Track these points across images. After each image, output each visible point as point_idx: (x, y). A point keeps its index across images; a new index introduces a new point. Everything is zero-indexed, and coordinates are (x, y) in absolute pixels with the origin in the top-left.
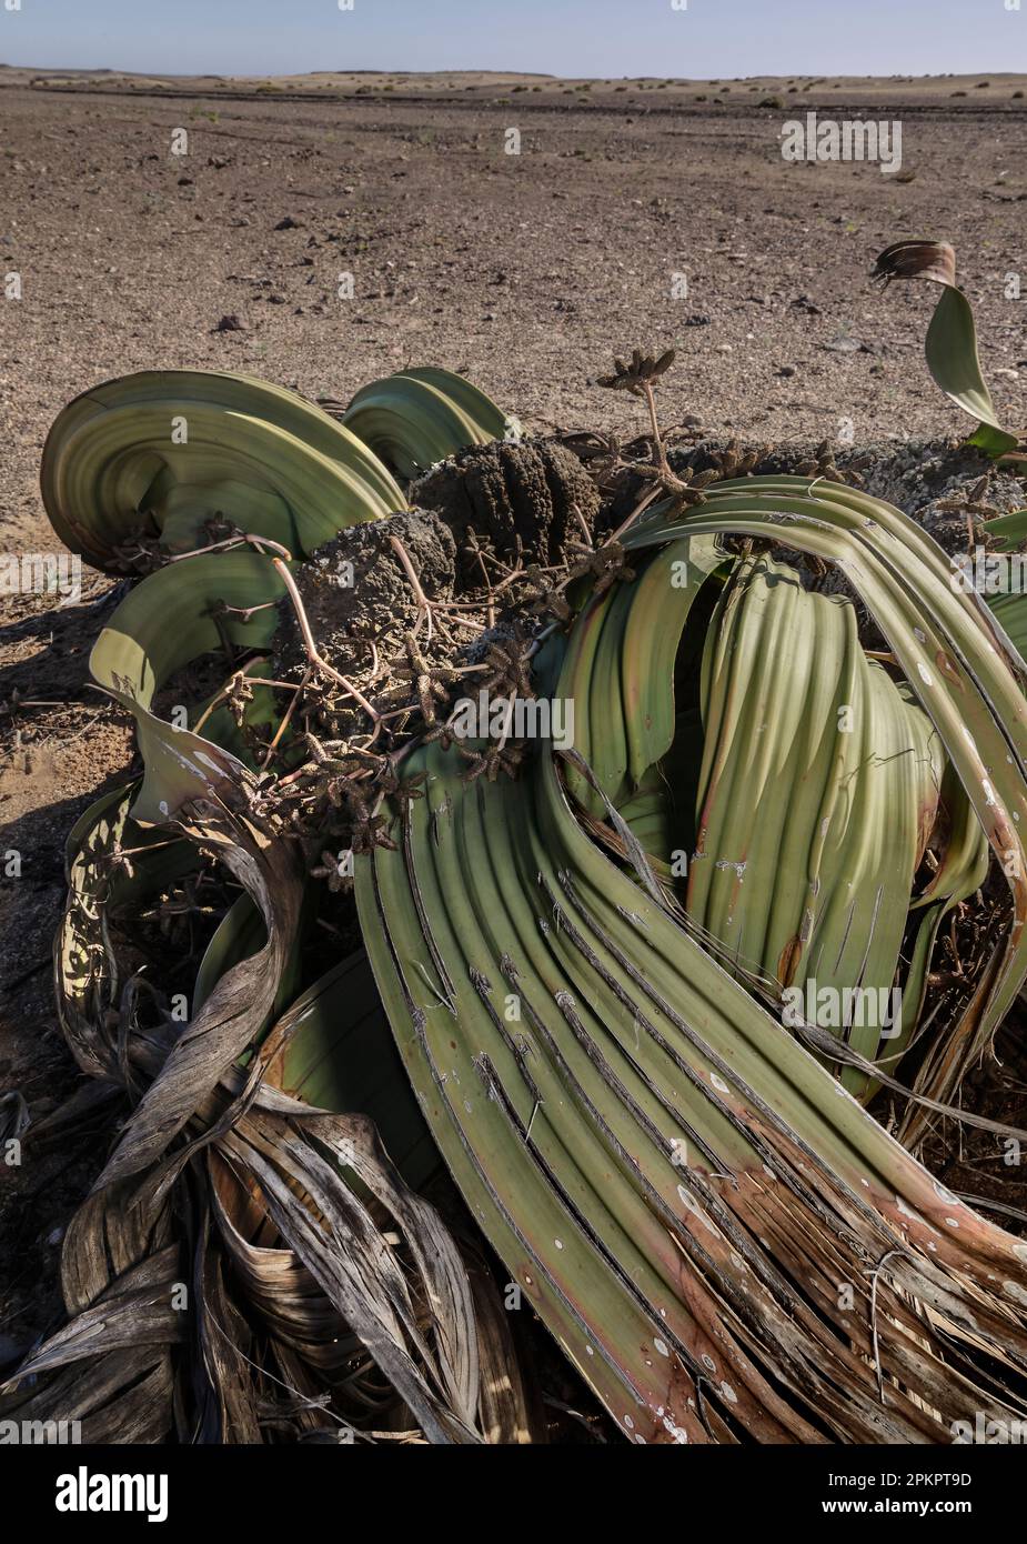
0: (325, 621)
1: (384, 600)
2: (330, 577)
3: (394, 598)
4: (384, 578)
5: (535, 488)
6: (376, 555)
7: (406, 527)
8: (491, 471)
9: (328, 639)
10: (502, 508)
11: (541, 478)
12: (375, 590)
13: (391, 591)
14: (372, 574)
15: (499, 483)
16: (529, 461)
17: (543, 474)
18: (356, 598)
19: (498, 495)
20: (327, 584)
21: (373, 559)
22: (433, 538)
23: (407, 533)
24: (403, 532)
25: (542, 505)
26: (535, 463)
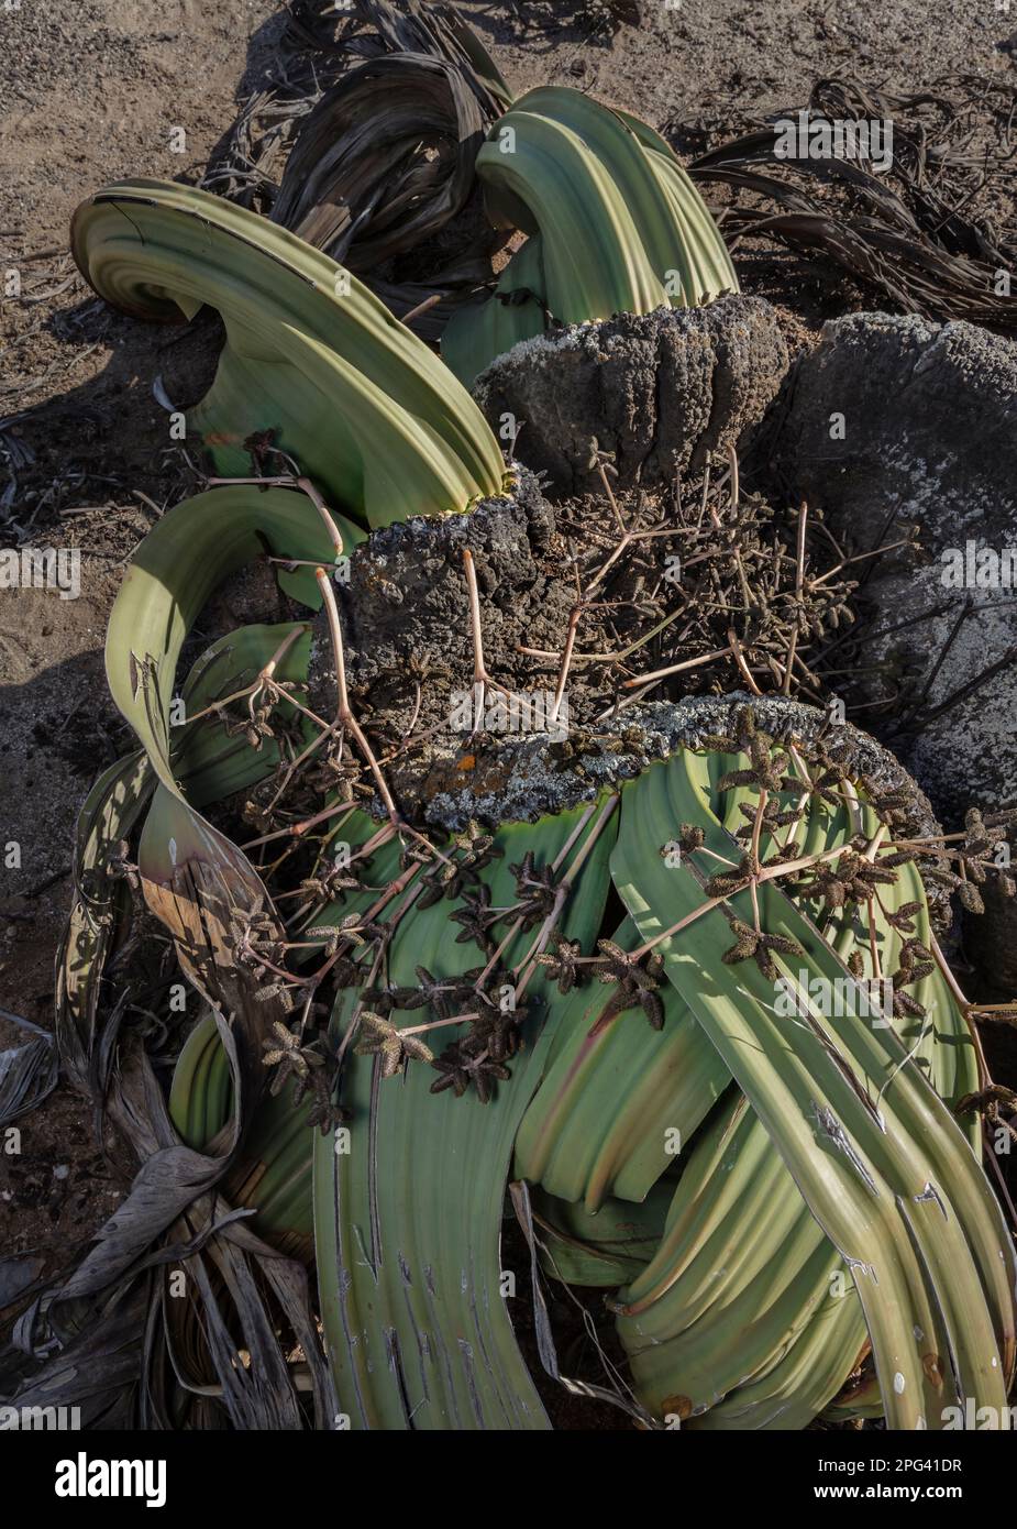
0: (372, 629)
1: (443, 620)
2: (385, 582)
3: (456, 618)
4: (448, 598)
5: (692, 395)
6: (444, 569)
7: (488, 531)
8: (642, 366)
9: (373, 651)
10: (641, 418)
11: (704, 381)
12: (434, 610)
13: (454, 611)
14: (435, 592)
15: (646, 386)
16: (697, 356)
17: (710, 375)
18: (411, 614)
19: (640, 401)
20: (380, 590)
21: (439, 575)
22: (521, 544)
23: (488, 541)
24: (484, 541)
25: (696, 417)
26: (703, 360)
